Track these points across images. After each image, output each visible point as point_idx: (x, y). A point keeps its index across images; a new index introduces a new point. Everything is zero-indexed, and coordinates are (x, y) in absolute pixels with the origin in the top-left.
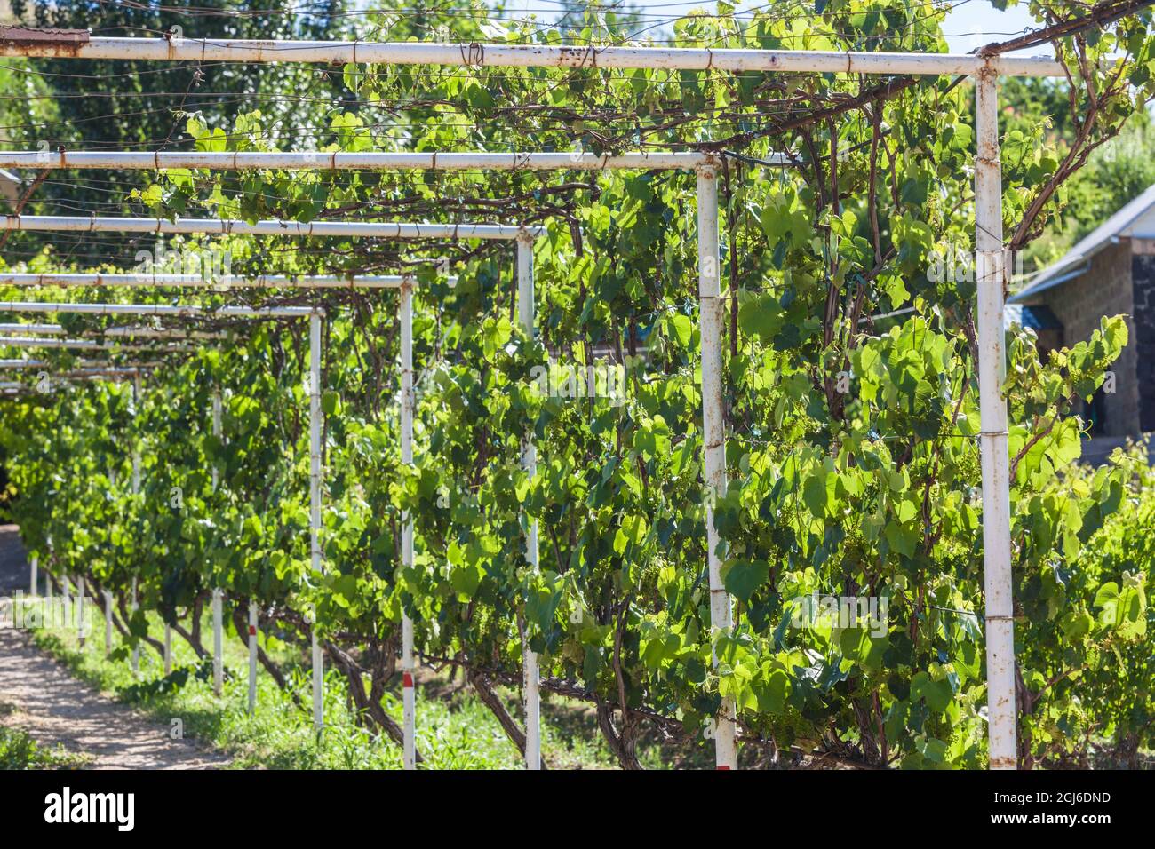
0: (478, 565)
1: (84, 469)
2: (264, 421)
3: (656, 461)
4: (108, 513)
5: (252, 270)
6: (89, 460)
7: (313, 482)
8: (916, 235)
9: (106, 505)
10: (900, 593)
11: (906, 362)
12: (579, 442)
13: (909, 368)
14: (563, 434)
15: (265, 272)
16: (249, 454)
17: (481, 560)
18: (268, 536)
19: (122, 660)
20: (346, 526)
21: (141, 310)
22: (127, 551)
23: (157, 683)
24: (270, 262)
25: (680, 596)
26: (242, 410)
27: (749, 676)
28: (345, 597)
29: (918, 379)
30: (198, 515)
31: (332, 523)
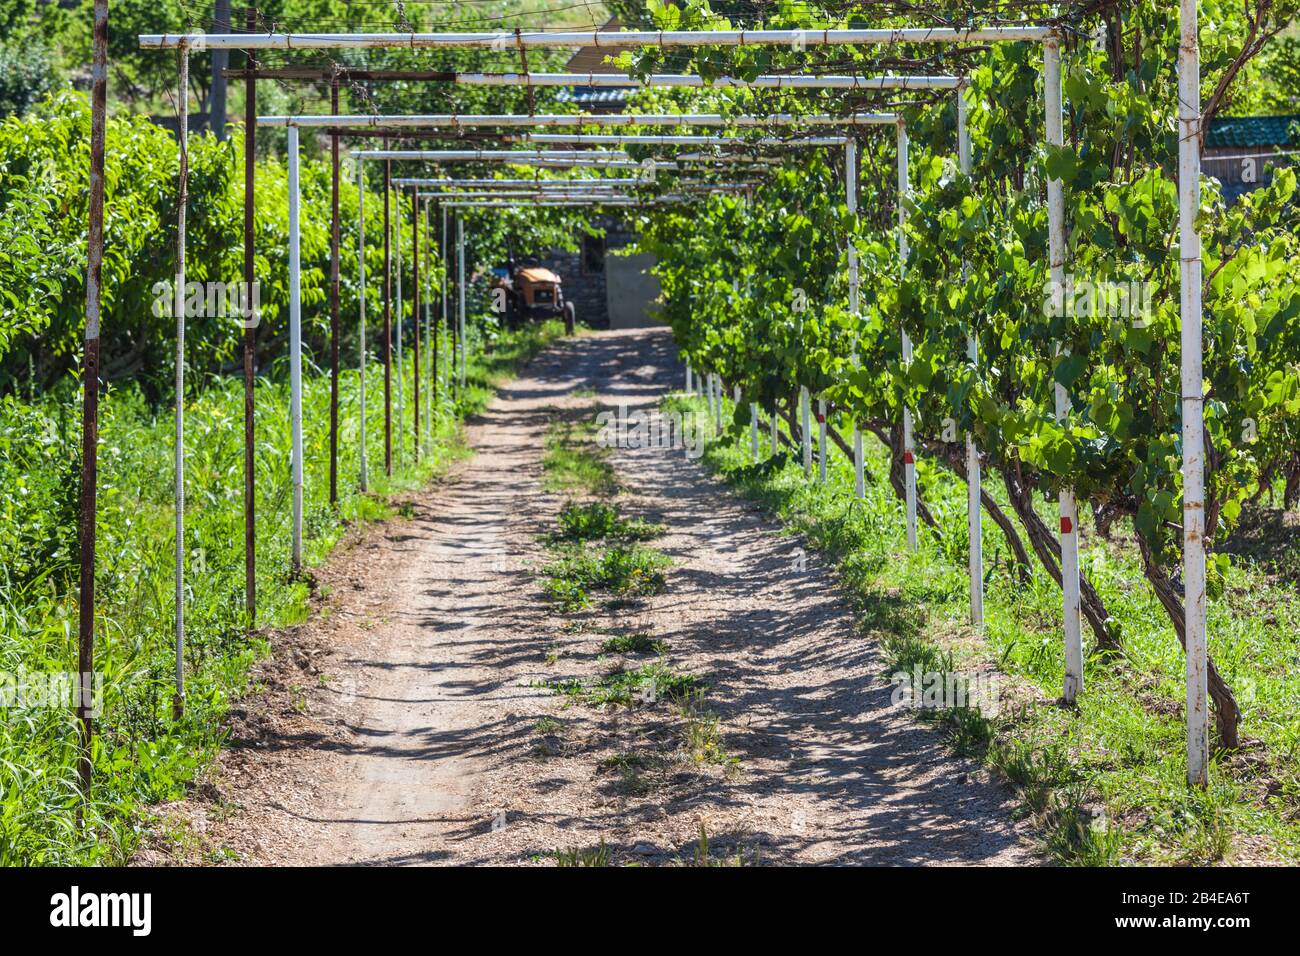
0: (933, 361)
1: (712, 274)
2: (816, 236)
3: (1015, 277)
4: (731, 315)
5: (762, 110)
6: (717, 267)
7: (851, 288)
8: (1140, 106)
9: (729, 308)
10: (1144, 380)
11: (1140, 203)
12: (991, 260)
13: (1142, 208)
14: (976, 254)
15: (773, 112)
16: (813, 263)
17: (935, 357)
18: (823, 336)
19: (728, 446)
20: (869, 328)
21: (701, 140)
22: (739, 350)
23: (759, 467)
24: (778, 104)
25: (1039, 385)
26: (795, 227)
27: (1041, 445)
28: (859, 388)
29: (1149, 217)
30: (782, 318)
31: (856, 325)
